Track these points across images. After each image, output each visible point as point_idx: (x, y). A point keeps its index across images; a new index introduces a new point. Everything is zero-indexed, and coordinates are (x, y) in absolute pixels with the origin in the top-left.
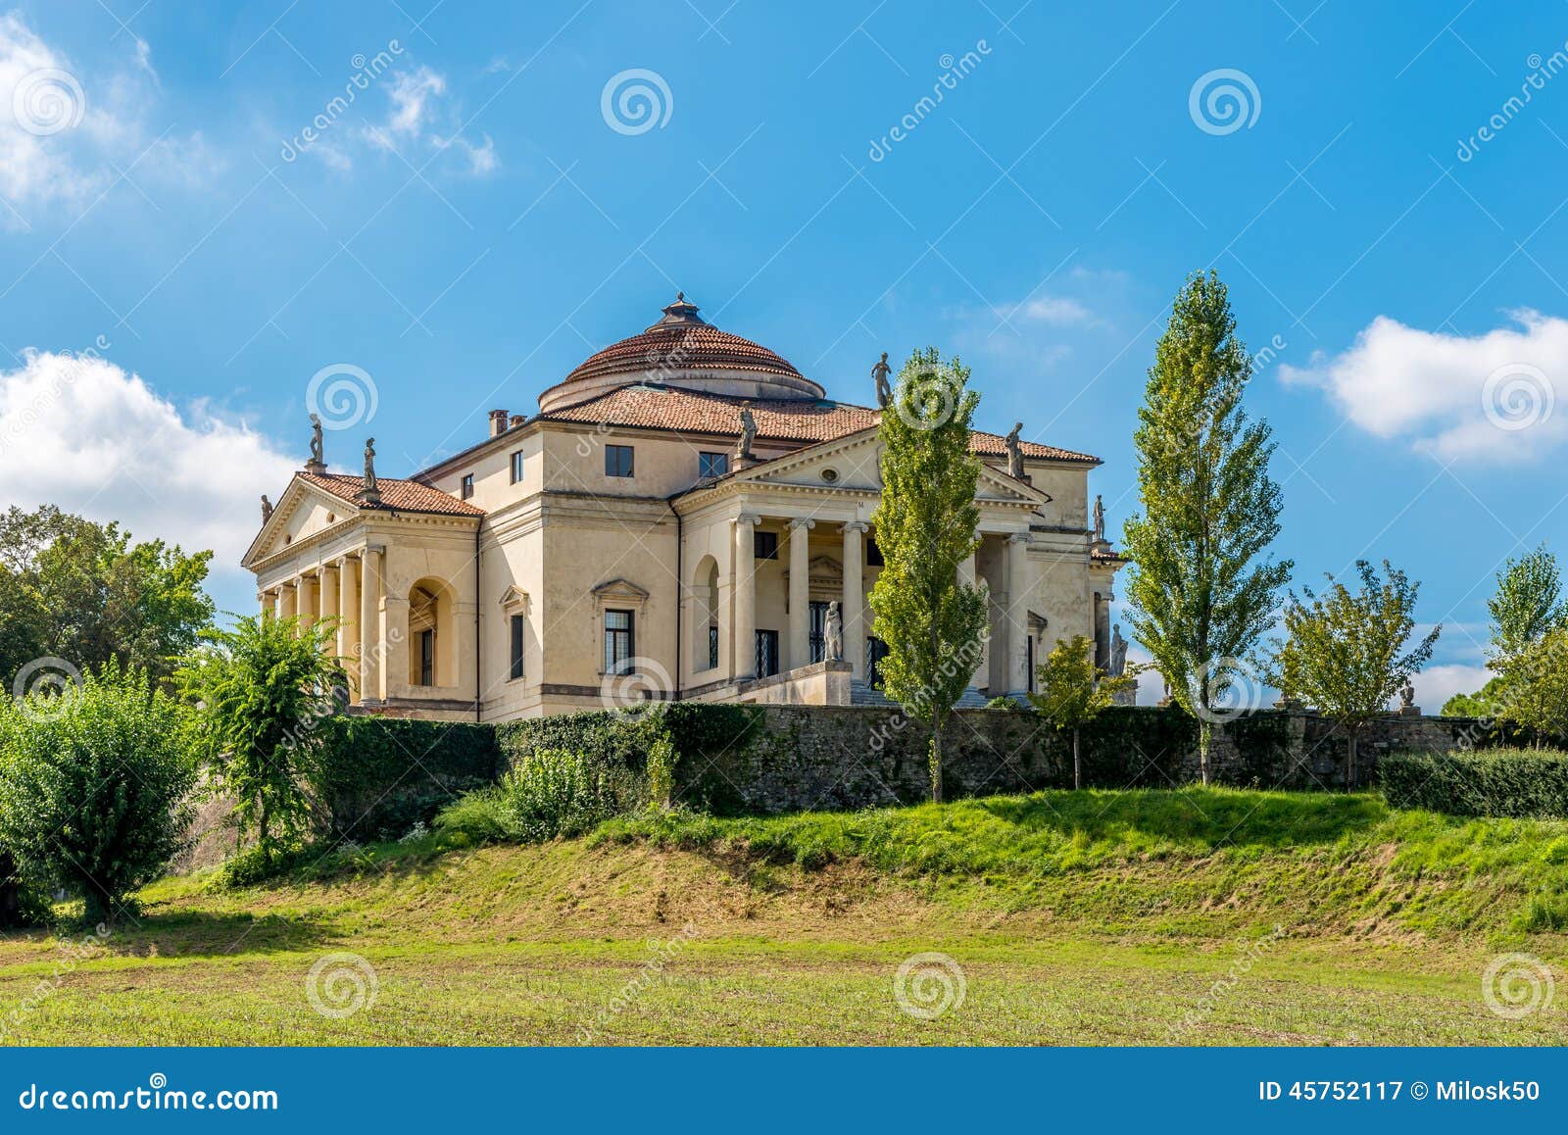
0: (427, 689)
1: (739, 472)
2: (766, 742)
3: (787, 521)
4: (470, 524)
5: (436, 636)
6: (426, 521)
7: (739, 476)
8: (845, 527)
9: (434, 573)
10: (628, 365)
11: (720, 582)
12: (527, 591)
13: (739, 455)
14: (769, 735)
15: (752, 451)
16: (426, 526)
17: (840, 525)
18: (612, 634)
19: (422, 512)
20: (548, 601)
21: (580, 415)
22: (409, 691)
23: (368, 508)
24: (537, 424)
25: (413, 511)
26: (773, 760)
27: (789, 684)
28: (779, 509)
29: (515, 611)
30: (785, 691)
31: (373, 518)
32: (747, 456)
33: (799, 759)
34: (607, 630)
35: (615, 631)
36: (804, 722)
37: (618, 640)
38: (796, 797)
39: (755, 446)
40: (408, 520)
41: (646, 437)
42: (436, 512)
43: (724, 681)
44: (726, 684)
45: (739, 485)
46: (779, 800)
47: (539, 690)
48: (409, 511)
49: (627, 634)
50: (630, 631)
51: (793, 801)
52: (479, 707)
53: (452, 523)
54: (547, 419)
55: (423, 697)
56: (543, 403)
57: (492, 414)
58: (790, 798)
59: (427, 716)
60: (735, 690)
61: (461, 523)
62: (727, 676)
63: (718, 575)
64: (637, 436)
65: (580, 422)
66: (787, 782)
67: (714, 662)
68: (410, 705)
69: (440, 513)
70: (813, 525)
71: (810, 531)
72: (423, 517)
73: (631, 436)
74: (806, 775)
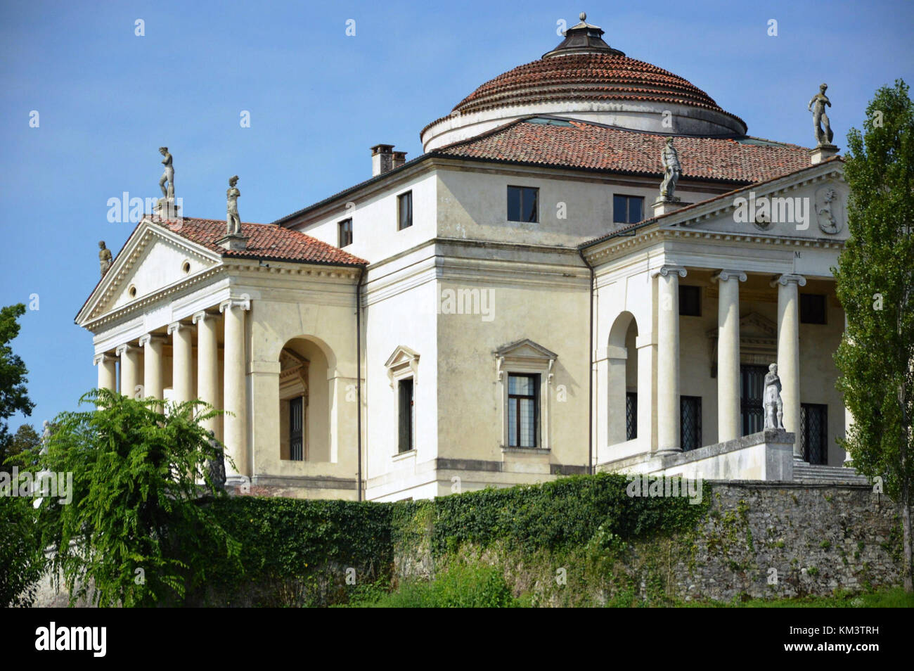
0: (299, 464)
1: (662, 217)
2: (712, 522)
3: (717, 272)
4: (349, 276)
5: (307, 404)
6: (299, 272)
7: (662, 222)
8: (780, 280)
9: (307, 331)
10: (526, 95)
11: (639, 342)
12: (418, 352)
13: (662, 198)
14: (716, 515)
15: (676, 194)
16: (298, 277)
17: (775, 277)
18: (515, 401)
19: (295, 261)
20: (443, 364)
21: (477, 151)
22: (281, 467)
23: (232, 256)
24: (430, 162)
25: (284, 260)
26: (720, 543)
27: (722, 457)
28: (706, 260)
29: (404, 374)
30: (717, 465)
31: (237, 268)
32: (670, 200)
33: (751, 541)
34: (511, 396)
35: (519, 397)
36: (754, 499)
37: (522, 408)
38: (746, 584)
39: (678, 188)
40: (279, 270)
41: (554, 177)
42: (311, 262)
43: (645, 454)
44: (648, 457)
45: (662, 232)
46: (728, 587)
47: (433, 466)
48: (279, 260)
49: (532, 402)
50: (535, 397)
51: (743, 589)
52: (360, 484)
53: (329, 274)
54: (441, 156)
55: (296, 473)
56: (427, 137)
57: (375, 149)
58: (740, 586)
59: (302, 494)
60: (658, 464)
61: (339, 275)
62: (647, 448)
63: (637, 334)
64: (542, 176)
65: (479, 160)
66: (735, 567)
67: (632, 433)
68: (282, 483)
69: (315, 263)
70: (744, 278)
71: (741, 284)
72: (296, 267)
73: (536, 175)
74: (757, 559)
